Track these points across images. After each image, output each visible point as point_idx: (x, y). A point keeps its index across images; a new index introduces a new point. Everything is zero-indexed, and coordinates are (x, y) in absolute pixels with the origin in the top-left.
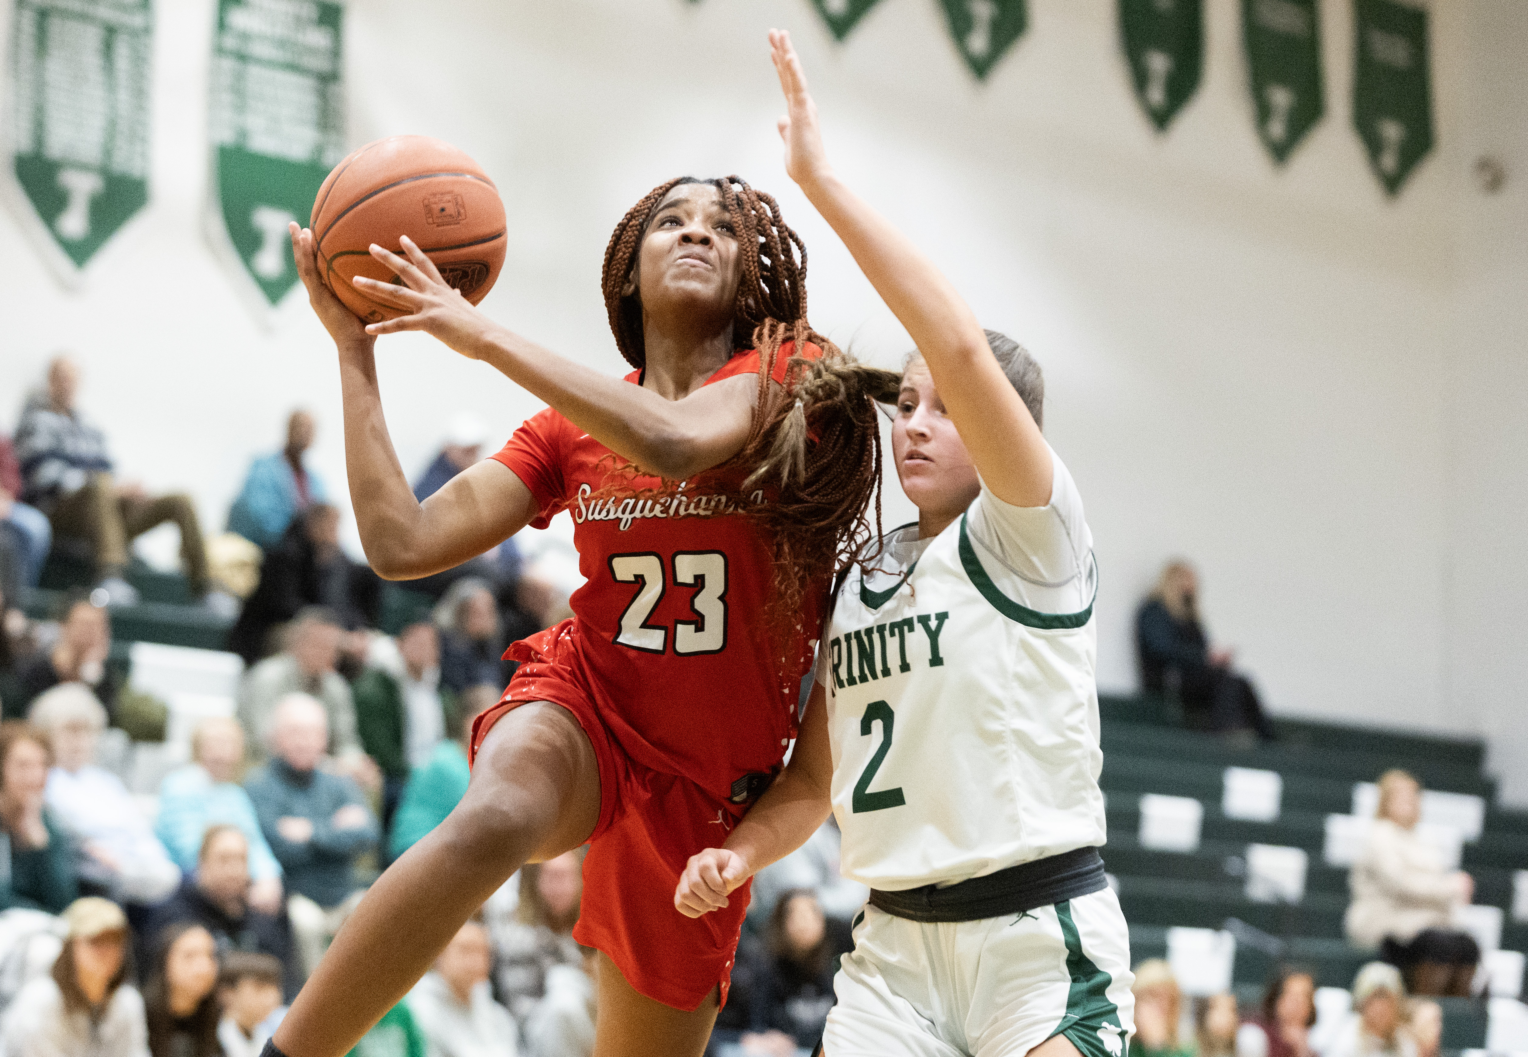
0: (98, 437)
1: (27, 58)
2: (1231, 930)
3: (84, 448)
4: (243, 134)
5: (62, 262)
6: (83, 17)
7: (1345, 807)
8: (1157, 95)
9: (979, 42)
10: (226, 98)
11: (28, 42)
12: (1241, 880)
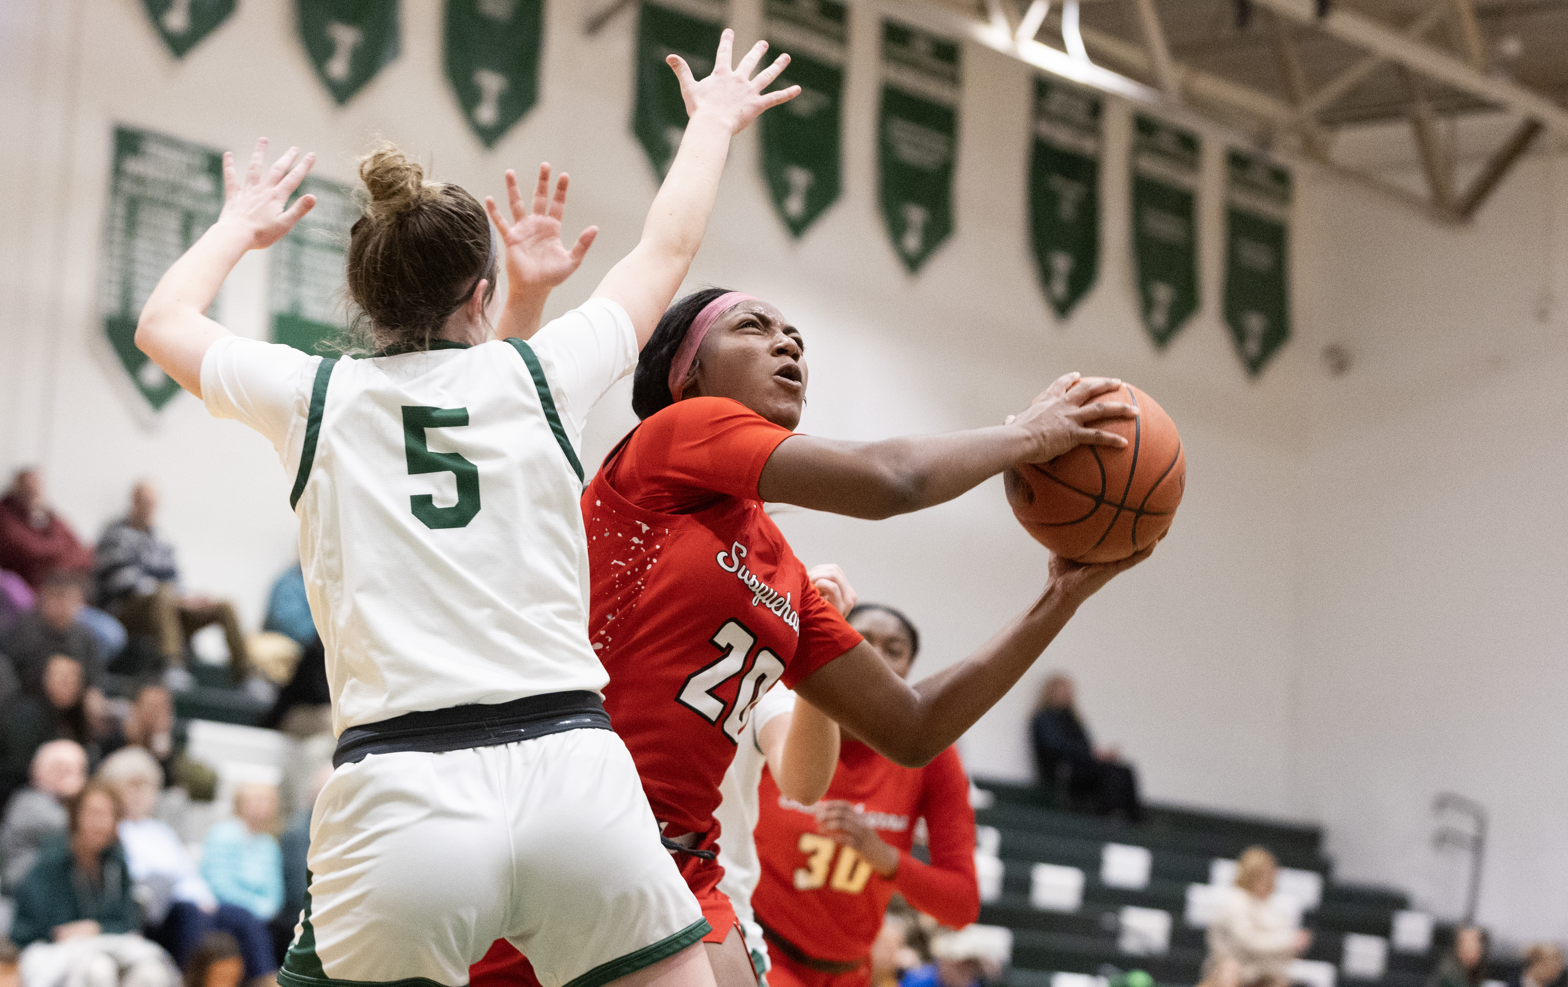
0: (168, 552)
1: (118, 237)
2: (1106, 975)
3: (156, 560)
4: (296, 305)
5: (142, 406)
6: (167, 205)
7: (1204, 878)
8: (1060, 288)
9: (912, 242)
10: (284, 272)
11: (119, 224)
12: (1115, 934)
